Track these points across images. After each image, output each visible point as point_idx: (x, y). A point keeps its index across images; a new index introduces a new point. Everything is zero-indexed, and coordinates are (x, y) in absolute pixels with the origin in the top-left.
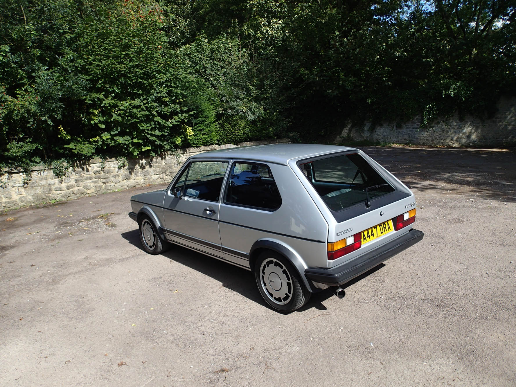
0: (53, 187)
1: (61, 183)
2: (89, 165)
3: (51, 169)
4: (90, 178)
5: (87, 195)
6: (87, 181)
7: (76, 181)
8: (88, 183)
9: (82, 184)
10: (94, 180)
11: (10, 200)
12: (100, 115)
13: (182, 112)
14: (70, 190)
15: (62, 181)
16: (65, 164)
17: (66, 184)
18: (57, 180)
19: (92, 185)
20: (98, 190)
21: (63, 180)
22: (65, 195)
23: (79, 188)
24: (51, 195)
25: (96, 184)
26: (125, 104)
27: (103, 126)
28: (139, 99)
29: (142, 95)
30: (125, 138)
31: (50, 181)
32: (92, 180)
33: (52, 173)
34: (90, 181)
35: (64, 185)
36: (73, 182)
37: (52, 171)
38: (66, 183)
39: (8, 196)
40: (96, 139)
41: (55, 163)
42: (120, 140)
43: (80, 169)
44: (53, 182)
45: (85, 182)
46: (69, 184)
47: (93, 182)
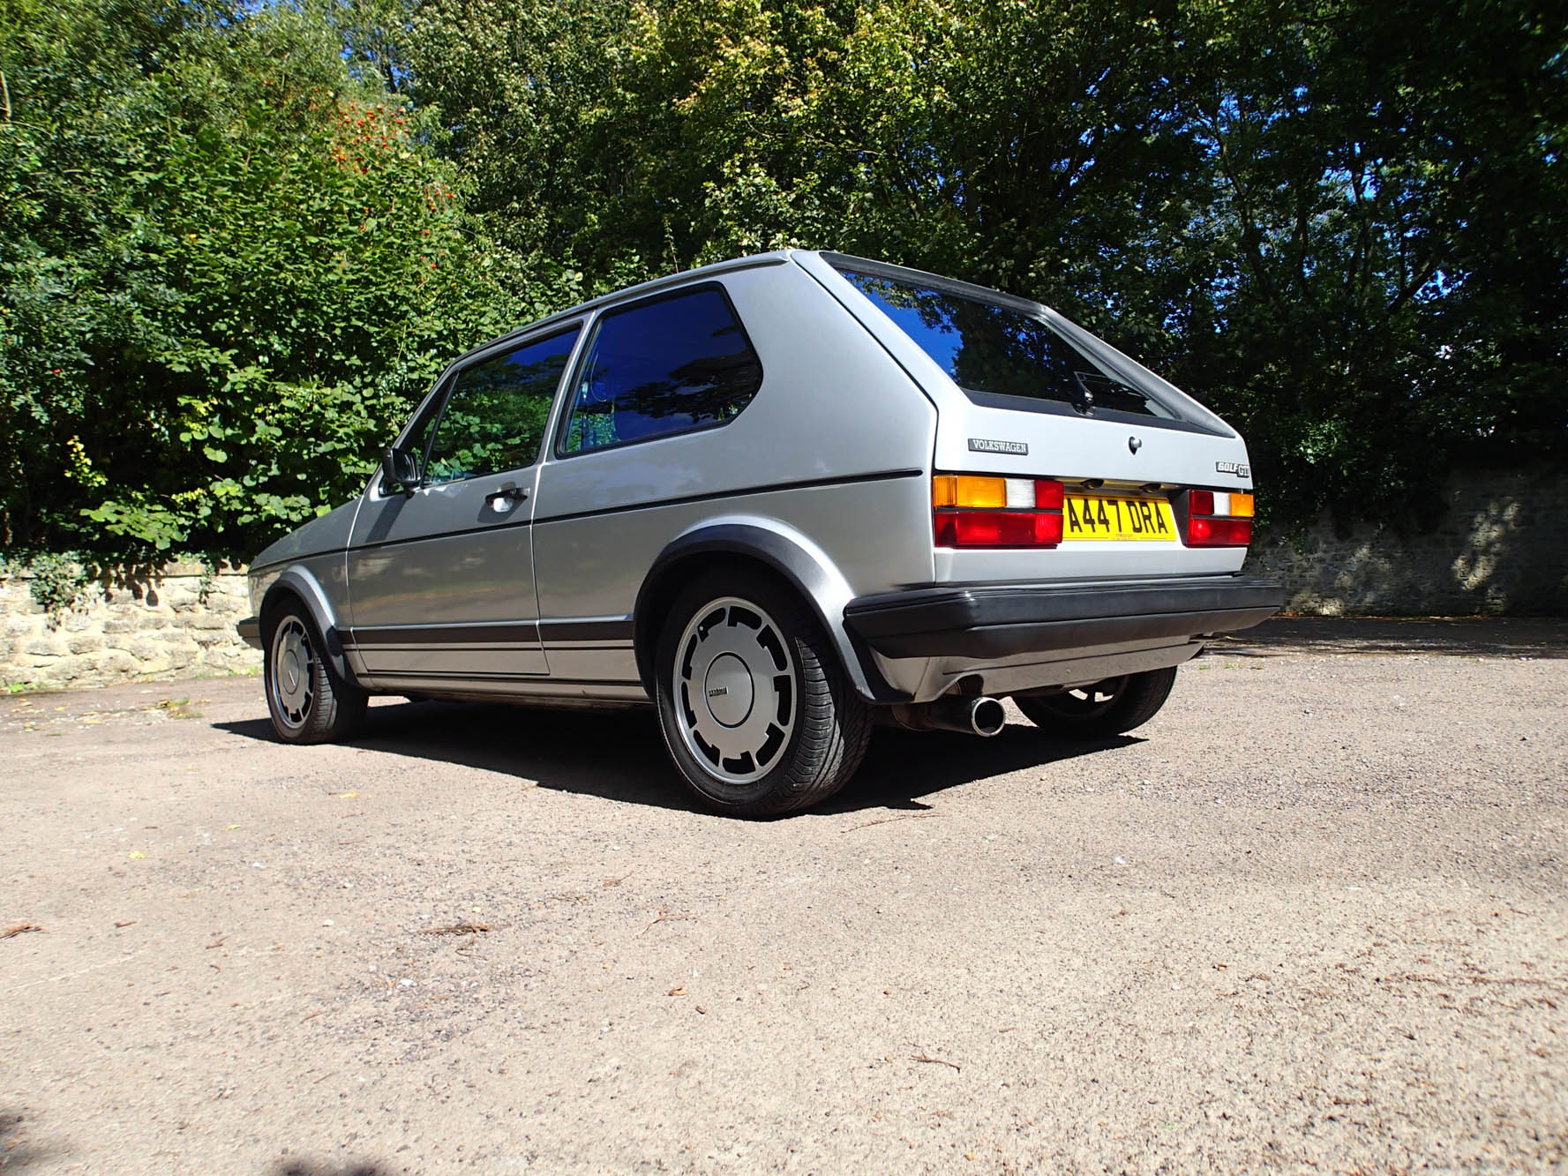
0: (23, 642)
1: (54, 630)
2: (158, 578)
3: (24, 579)
4: (158, 625)
5: (141, 679)
6: (146, 633)
7: (109, 628)
8: (148, 639)
9: (125, 640)
10: (170, 630)
12: (216, 420)
13: (486, 438)
14: (81, 658)
15: (59, 623)
16: (78, 570)
17: (71, 636)
18: (42, 619)
19: (162, 646)
20: (179, 665)
21: (63, 619)
22: (63, 672)
23: (113, 652)
24: (10, 666)
25: (174, 646)
26: (299, 394)
27: (220, 457)
28: (351, 382)
29: (359, 371)
30: (291, 501)
31: (15, 620)
32: (163, 631)
33: (28, 595)
34: (156, 633)
35: (61, 638)
36: (95, 631)
37: (27, 586)
38: (70, 631)
40: (190, 496)
41: (44, 562)
42: (273, 505)
43: (127, 592)
44: (25, 626)
45: (137, 636)
46: (81, 635)
47: (165, 636)
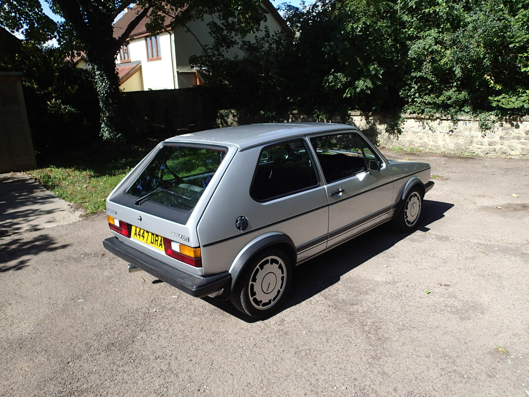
0: (475, 140)
1: (484, 137)
2: (521, 122)
3: (476, 121)
4: (519, 138)
5: (509, 157)
6: (514, 141)
7: (501, 138)
8: (515, 143)
9: (506, 143)
10: (523, 140)
11: (436, 144)
14: (491, 147)
15: (485, 135)
16: (493, 117)
17: (489, 139)
18: (480, 134)
19: (519, 146)
20: (524, 153)
21: (487, 134)
22: (485, 151)
23: (502, 146)
24: (470, 147)
25: (523, 146)
31: (474, 133)
32: (520, 141)
33: (478, 125)
34: (517, 141)
35: (486, 140)
36: (497, 139)
37: (477, 123)
38: (489, 138)
39: (435, 140)
41: (483, 115)
43: (509, 125)
44: (476, 135)
45: (511, 141)
46: (492, 139)
47: (521, 142)
